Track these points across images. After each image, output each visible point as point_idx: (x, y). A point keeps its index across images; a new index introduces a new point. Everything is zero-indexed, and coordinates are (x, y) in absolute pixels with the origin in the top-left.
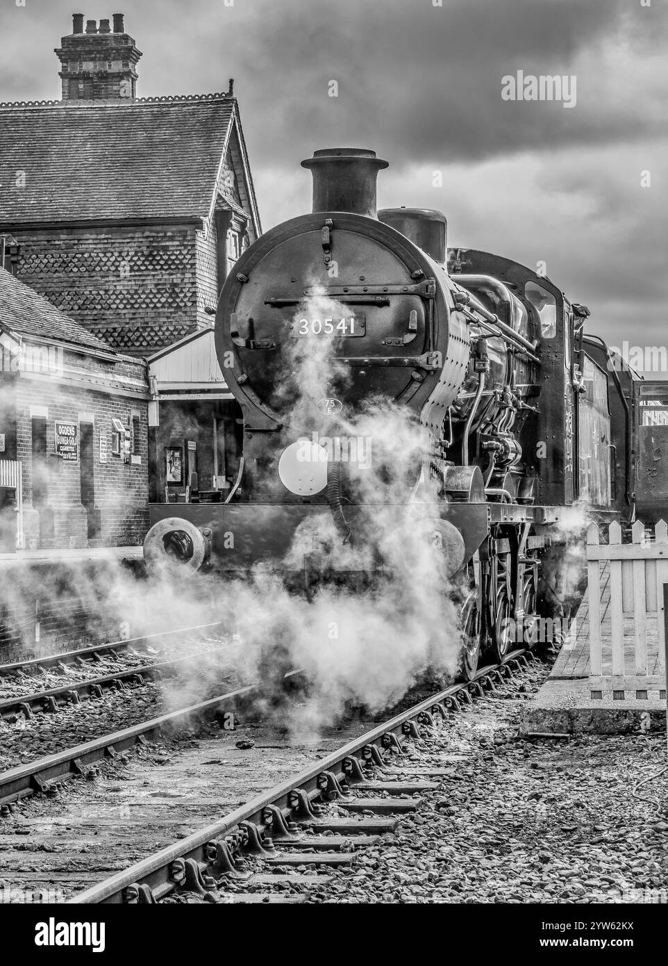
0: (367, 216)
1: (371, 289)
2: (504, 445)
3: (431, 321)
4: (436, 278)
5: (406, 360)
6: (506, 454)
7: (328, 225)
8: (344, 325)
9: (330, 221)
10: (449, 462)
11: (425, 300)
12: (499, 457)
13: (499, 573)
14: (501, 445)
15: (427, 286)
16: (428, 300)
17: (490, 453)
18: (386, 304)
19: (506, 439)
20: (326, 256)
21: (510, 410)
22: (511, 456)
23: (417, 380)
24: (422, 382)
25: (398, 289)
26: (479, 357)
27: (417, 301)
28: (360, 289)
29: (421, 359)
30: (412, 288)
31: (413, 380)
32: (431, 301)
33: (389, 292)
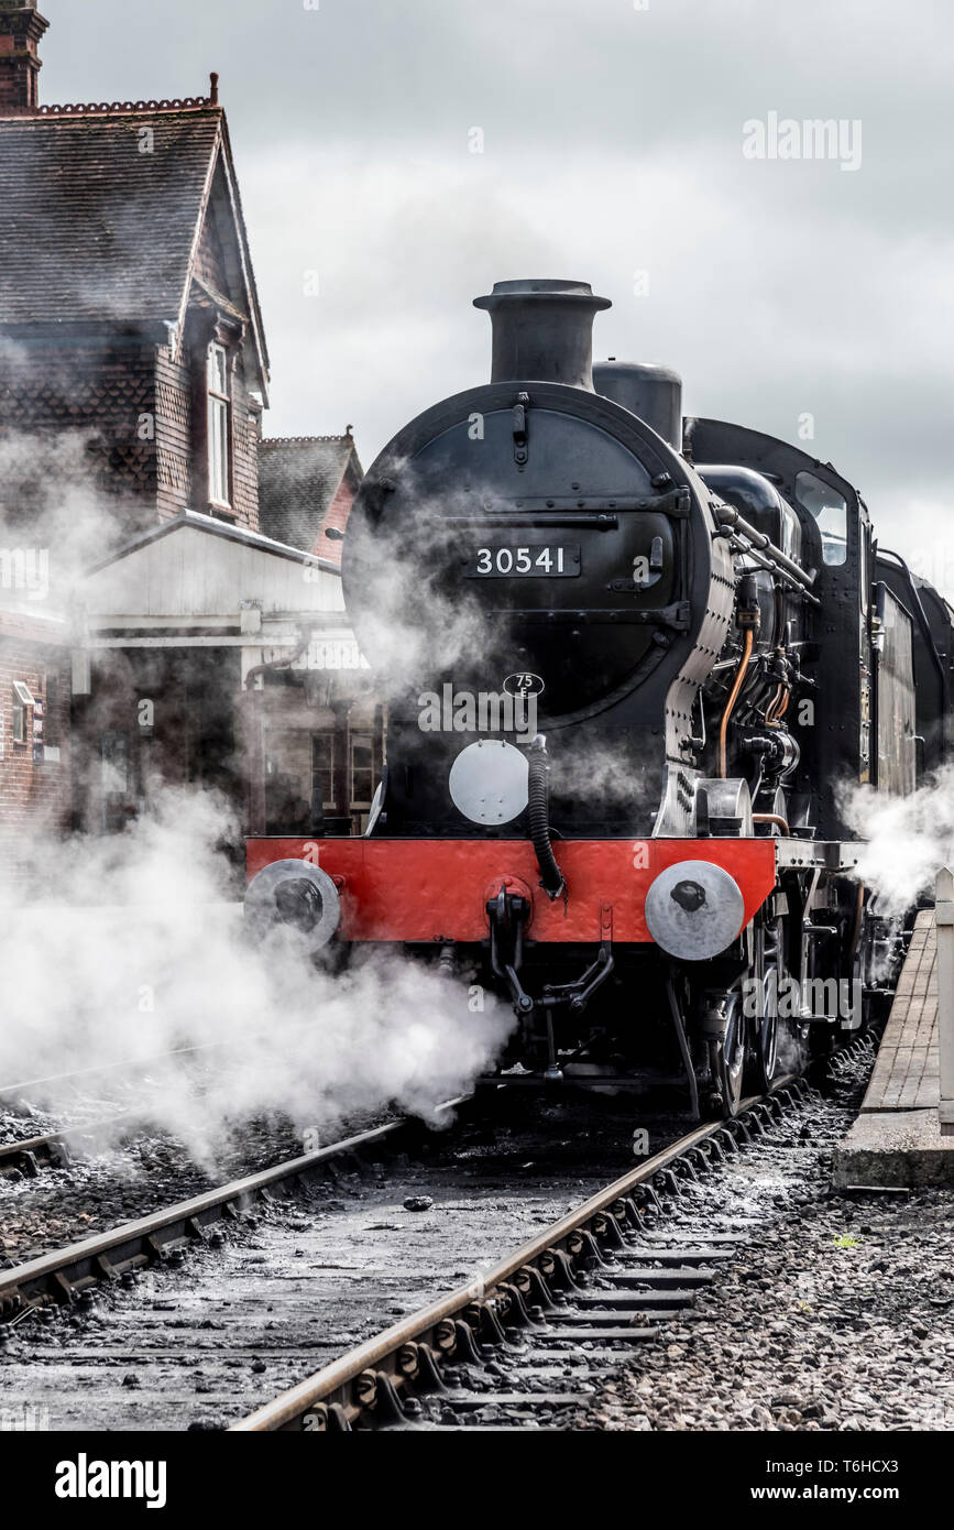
0: (579, 387)
1: (592, 503)
2: (777, 744)
3: (683, 553)
4: (690, 487)
5: (644, 615)
6: (780, 758)
7: (523, 403)
8: (547, 558)
9: (524, 395)
10: (700, 772)
11: (674, 521)
12: (769, 763)
13: (766, 949)
14: (773, 746)
15: (677, 499)
16: (679, 519)
17: (756, 756)
18: (613, 526)
19: (778, 734)
20: (518, 450)
21: (784, 687)
22: (786, 761)
23: (661, 646)
24: (668, 648)
25: (632, 501)
26: (744, 606)
27: (662, 522)
28: (572, 504)
29: (669, 612)
30: (655, 500)
31: (655, 645)
32: (683, 522)
33: (617, 508)
